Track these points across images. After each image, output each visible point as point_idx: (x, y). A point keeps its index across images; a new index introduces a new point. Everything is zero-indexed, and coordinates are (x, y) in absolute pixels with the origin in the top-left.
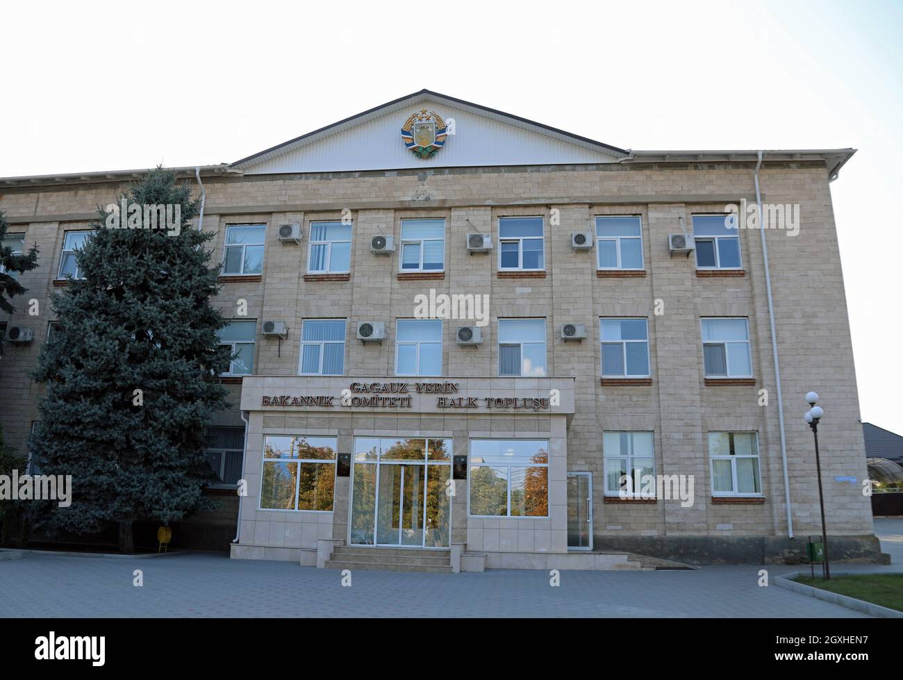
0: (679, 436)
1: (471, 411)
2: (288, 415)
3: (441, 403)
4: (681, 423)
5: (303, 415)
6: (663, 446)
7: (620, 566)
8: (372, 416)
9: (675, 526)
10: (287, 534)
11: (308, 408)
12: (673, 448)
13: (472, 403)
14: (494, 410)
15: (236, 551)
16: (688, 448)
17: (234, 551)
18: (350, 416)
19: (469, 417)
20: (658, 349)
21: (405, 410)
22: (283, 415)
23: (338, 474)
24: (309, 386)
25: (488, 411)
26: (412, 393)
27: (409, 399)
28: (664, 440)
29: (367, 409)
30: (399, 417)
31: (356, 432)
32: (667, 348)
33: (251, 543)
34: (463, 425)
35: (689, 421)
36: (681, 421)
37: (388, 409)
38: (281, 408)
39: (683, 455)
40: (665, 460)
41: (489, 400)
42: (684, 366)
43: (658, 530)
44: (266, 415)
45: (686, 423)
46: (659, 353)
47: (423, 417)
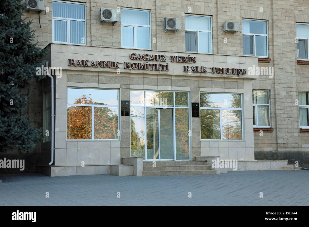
0: (284, 93)
1: (203, 75)
3: (186, 69)
4: (285, 86)
5: (95, 74)
6: (276, 99)
7: (283, 168)
8: (142, 76)
10: (90, 156)
11: (102, 70)
12: (281, 100)
13: (203, 70)
14: (216, 75)
15: (55, 171)
16: (289, 100)
17: (54, 171)
18: (127, 76)
19: (199, 79)
20: (274, 41)
21: (164, 73)
23: (122, 115)
24: (101, 54)
25: (212, 75)
26: (168, 61)
27: (167, 66)
28: (277, 95)
29: (141, 72)
30: (159, 77)
31: (132, 86)
32: (279, 41)
33: (64, 164)
34: (196, 83)
35: (289, 85)
36: (285, 85)
37: (154, 72)
39: (287, 104)
40: (277, 107)
41: (213, 69)
42: (288, 52)
43: (273, 148)
45: (288, 86)
46: (275, 43)
47: (173, 78)
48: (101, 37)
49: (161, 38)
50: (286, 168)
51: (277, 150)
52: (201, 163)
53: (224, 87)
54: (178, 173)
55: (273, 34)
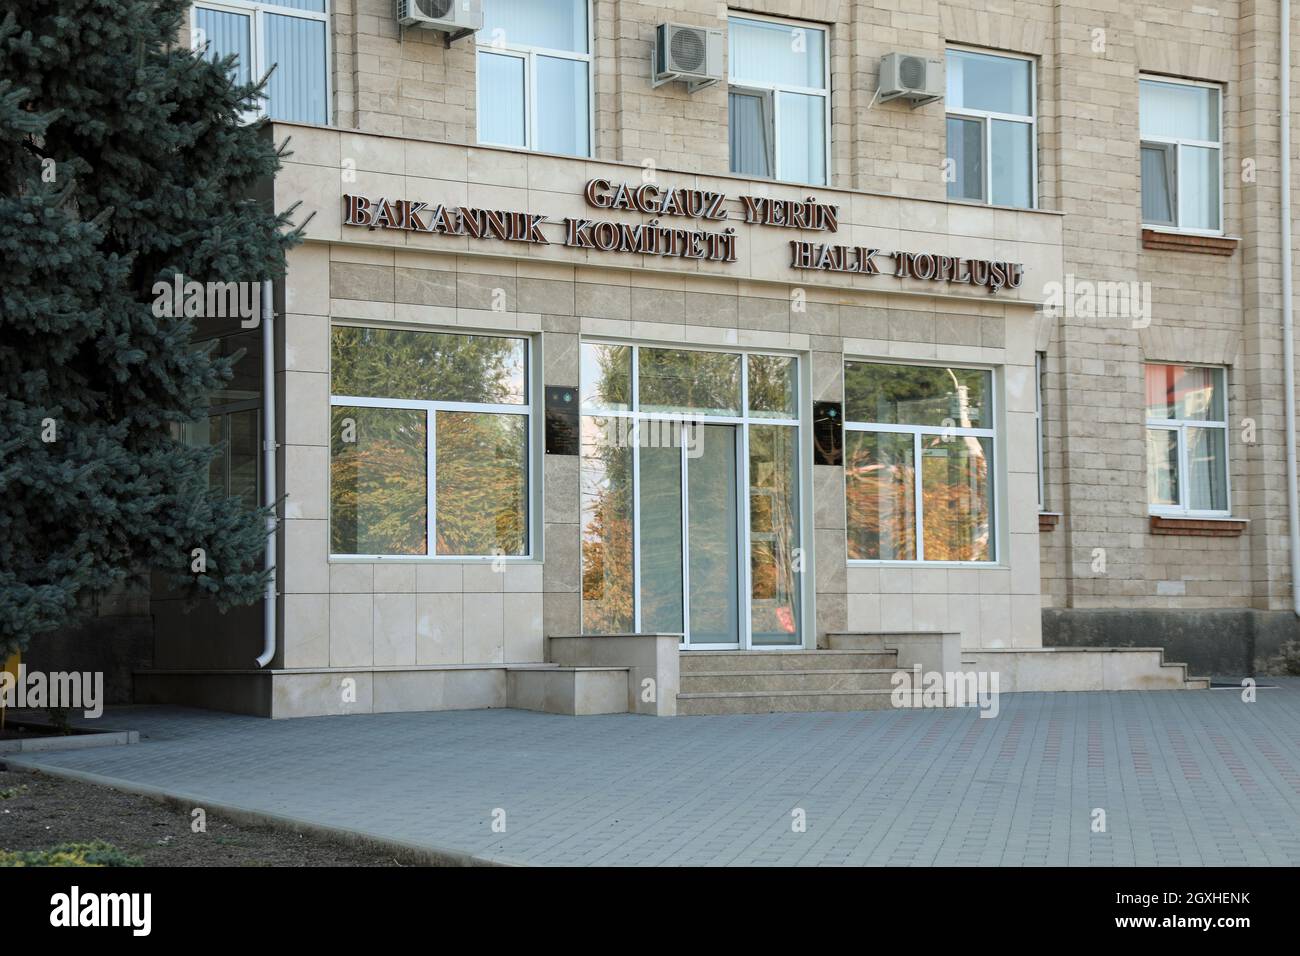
0: (1096, 368)
1: (862, 283)
2: (402, 262)
3: (801, 258)
4: (1100, 337)
5: (444, 266)
6: (1068, 392)
7: (1147, 679)
8: (624, 281)
9: (1088, 586)
10: (424, 628)
11: (476, 247)
12: (1087, 397)
13: (864, 261)
14: (908, 285)
15: (290, 696)
16: (1115, 398)
17: (284, 693)
18: (568, 276)
19: (842, 300)
20: (1064, 145)
21: (716, 269)
22: (388, 261)
23: (547, 448)
24: (473, 176)
25: (892, 286)
26: (733, 220)
27: (728, 243)
28: (1069, 376)
29: (627, 261)
30: (691, 287)
31: (587, 325)
32: (1080, 146)
33: (320, 664)
34: (831, 317)
35: (1116, 333)
36: (1100, 332)
37: (677, 266)
38: (397, 240)
39: (1106, 415)
40: (1072, 426)
41: (897, 259)
42: (1112, 194)
43: (1054, 595)
44: (339, 256)
45: (1111, 337)
46: (1066, 157)
47: (744, 291)
48: (398, 96)
49: (639, 112)
50: (1159, 678)
51: (1069, 605)
52: (876, 659)
53: (932, 339)
54: (807, 701)
55: (1060, 116)
